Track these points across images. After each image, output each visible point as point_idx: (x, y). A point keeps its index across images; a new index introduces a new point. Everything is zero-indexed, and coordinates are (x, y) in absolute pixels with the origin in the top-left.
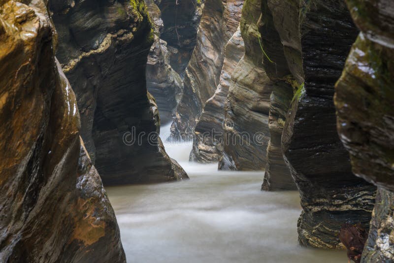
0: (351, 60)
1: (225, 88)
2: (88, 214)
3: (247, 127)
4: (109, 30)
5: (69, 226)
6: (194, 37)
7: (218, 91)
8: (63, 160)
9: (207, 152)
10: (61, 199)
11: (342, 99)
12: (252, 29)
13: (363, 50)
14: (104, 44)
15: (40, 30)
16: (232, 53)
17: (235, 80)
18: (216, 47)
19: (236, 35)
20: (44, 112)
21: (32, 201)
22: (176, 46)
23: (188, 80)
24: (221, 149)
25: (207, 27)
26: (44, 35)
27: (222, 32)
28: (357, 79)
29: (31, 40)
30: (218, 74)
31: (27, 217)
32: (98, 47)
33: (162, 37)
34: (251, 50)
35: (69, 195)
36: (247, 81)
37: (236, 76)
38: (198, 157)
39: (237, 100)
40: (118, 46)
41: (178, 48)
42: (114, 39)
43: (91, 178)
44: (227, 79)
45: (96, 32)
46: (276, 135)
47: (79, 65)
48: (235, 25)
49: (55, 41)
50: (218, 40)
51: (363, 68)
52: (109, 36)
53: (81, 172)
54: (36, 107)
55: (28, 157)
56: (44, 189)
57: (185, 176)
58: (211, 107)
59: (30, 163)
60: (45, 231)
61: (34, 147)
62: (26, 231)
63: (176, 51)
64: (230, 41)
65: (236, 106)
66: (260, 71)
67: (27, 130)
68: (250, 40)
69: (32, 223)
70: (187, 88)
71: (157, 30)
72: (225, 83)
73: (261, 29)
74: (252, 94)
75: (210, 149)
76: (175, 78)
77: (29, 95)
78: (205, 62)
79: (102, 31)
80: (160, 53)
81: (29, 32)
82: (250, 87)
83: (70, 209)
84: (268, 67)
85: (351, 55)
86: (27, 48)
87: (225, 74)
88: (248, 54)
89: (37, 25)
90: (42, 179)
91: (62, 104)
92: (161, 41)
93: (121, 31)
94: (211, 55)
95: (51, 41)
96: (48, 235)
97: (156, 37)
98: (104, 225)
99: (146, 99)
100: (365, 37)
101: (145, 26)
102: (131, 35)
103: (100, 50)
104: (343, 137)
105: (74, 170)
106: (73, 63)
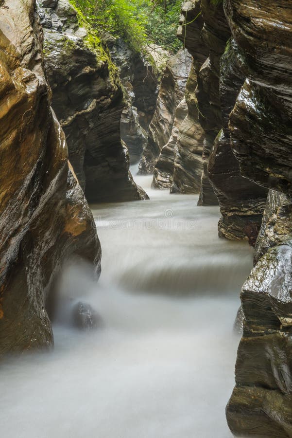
0: (240, 98)
1: (175, 138)
2: (75, 216)
3: (191, 165)
4: (94, 97)
5: (61, 223)
6: (155, 105)
7: (171, 140)
8: (57, 178)
9: (163, 182)
10: (56, 204)
11: (233, 124)
12: (193, 96)
13: (249, 90)
14: (91, 106)
15: (39, 87)
16: (180, 115)
17: (181, 132)
18: (170, 111)
19: (183, 102)
20: (42, 143)
21: (35, 204)
22: (143, 111)
23: (150, 133)
24: (172, 180)
25: (163, 97)
26: (41, 92)
27: (173, 100)
28: (243, 109)
29: (33, 94)
30: (171, 130)
31: (32, 214)
32: (87, 108)
33: (134, 104)
34: (192, 111)
35: (61, 202)
36: (190, 132)
37: (182, 129)
38: (156, 185)
39: (182, 146)
40: (99, 109)
41: (145, 112)
42: (98, 103)
43: (76, 192)
44: (176, 132)
45: (85, 98)
47: (74, 120)
48: (182, 95)
49: (50, 97)
50: (170, 107)
51: (250, 104)
52: (95, 100)
53: (69, 187)
54: (36, 139)
55: (31, 174)
56: (43, 196)
57: (147, 197)
58: (167, 153)
59: (33, 179)
60: (45, 225)
61: (35, 167)
62: (32, 225)
63: (143, 114)
64: (178, 106)
65: (182, 150)
66: (198, 126)
67: (30, 155)
68: (190, 104)
69: (36, 219)
70: (150, 139)
71: (130, 100)
72: (175, 135)
73: (197, 95)
74: (193, 142)
75: (164, 180)
76: (141, 132)
77: (31, 132)
78: (162, 121)
79: (90, 97)
80: (132, 115)
81: (31, 89)
82: (192, 136)
83: (63, 211)
84: (202, 122)
85: (240, 95)
86: (30, 99)
87: (175, 129)
88: (190, 114)
89: (36, 84)
90: (43, 190)
91: (57, 141)
92: (133, 107)
93: (103, 98)
94: (166, 116)
95: (46, 96)
96: (47, 228)
97: (129, 104)
98: (85, 223)
99: (120, 144)
100: (250, 81)
101: (119, 96)
102: (109, 100)
103: (89, 110)
104: (235, 151)
105: (64, 185)
106: (70, 119)
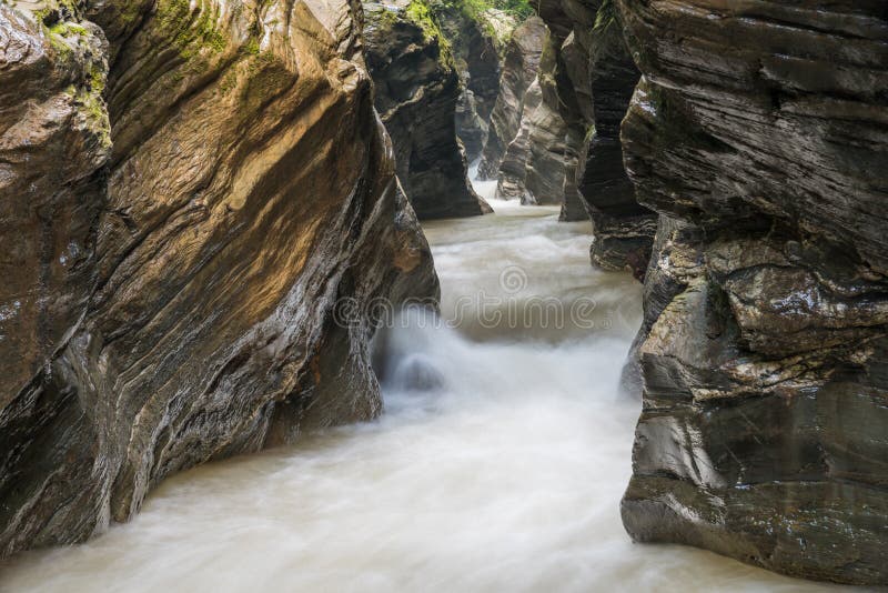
0: (634, 100)
1: (525, 132)
2: (406, 245)
3: (545, 167)
4: (421, 83)
5: (389, 256)
6: (497, 87)
7: (520, 134)
8: (382, 198)
9: (510, 189)
10: (382, 231)
11: (626, 136)
12: (548, 78)
13: (645, 91)
14: (418, 94)
15: (359, 83)
16: (531, 101)
17: (534, 124)
18: (517, 95)
19: (535, 83)
20: (365, 154)
21: (356, 233)
22: (481, 95)
23: (492, 125)
24: (523, 186)
25: (508, 77)
26: (363, 87)
27: (522, 81)
28: (640, 117)
29: (352, 92)
30: (519, 120)
31: (352, 247)
32: (412, 98)
33: (468, 88)
34: (548, 97)
35: (387, 230)
36: (546, 124)
37: (535, 120)
38: (503, 194)
39: (536, 142)
40: (429, 97)
41: (484, 97)
42: (425, 90)
43: (407, 213)
44: (527, 124)
45: (410, 85)
46: (571, 172)
47: (396, 114)
48: (534, 76)
49: (372, 93)
50: (519, 88)
51: (646, 108)
52: (422, 87)
53: (398, 208)
54: (358, 150)
55: (351, 195)
56: (366, 223)
57: (491, 211)
58: (514, 150)
59: (353, 201)
60: (369, 260)
61: (356, 186)
62: (352, 260)
63: (481, 100)
64: (529, 89)
65: (535, 148)
66: (556, 116)
67: (350, 171)
68: (546, 87)
69: (358, 252)
70: (492, 132)
71: (464, 82)
72: (526, 127)
73: (556, 78)
74: (550, 136)
75: (512, 186)
76: (482, 125)
77: (351, 141)
78: (507, 109)
79: (416, 83)
80: (468, 101)
81: (350, 85)
82: (547, 130)
83: (390, 241)
84: (562, 111)
85: (634, 96)
86: (348, 99)
87: (524, 119)
88: (545, 101)
89: (357, 79)
90: (365, 215)
91: (382, 149)
92: (469, 91)
93: (432, 83)
94: (513, 102)
95: (369, 92)
96: (371, 263)
97: (464, 88)
98: (419, 255)
99: (455, 143)
100: (647, 80)
101: (453, 79)
102: (441, 87)
103: (414, 100)
104: (629, 170)
105: (392, 206)
106: (390, 112)
